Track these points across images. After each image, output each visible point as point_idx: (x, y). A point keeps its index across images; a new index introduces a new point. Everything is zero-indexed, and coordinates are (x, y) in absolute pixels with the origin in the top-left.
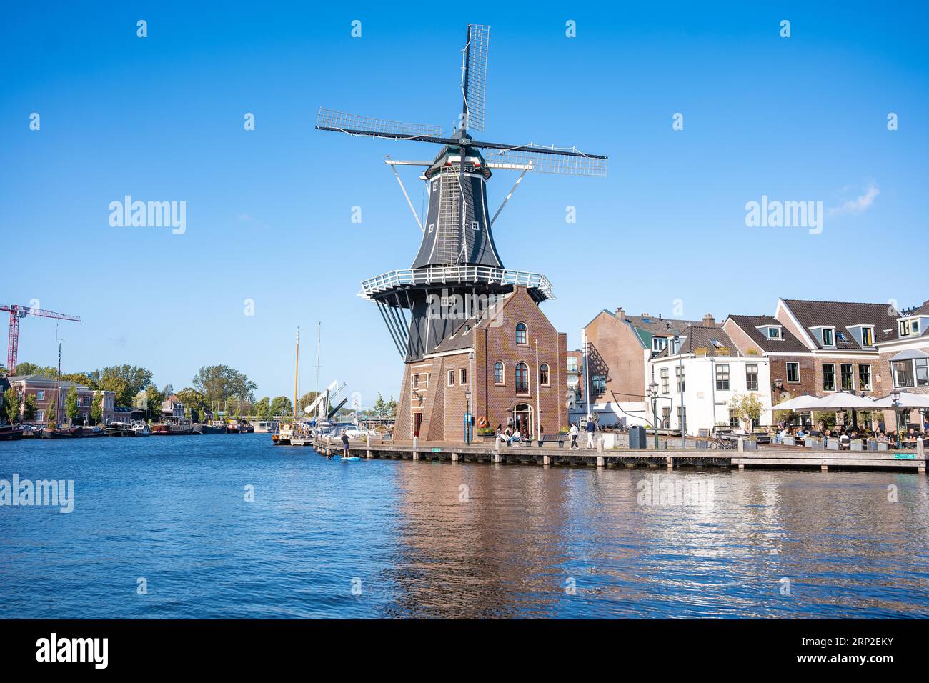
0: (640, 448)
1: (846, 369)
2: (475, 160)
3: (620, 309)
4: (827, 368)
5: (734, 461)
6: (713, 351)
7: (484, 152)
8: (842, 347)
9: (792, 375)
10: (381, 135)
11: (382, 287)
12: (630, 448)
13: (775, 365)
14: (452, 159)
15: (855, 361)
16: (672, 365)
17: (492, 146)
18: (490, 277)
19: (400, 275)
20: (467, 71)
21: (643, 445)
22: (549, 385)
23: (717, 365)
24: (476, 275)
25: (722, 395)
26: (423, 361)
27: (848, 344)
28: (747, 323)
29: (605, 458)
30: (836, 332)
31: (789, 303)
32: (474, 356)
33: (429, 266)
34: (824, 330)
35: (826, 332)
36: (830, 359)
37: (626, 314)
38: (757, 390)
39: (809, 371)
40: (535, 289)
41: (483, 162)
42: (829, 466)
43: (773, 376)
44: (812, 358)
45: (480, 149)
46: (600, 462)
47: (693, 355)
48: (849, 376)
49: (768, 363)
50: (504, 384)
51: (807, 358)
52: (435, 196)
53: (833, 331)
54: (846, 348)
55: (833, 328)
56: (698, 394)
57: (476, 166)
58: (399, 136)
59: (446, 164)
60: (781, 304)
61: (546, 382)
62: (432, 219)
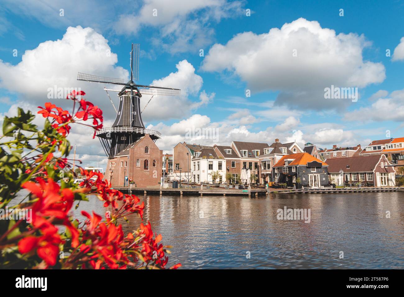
0: (176, 188)
1: (250, 164)
2: (136, 91)
3: (185, 142)
4: (245, 163)
5: (199, 192)
6: (208, 157)
7: (138, 88)
8: (250, 156)
9: (233, 165)
10: (102, 82)
11: (102, 132)
12: (173, 188)
13: (228, 162)
14: (127, 90)
15: (253, 161)
16: (196, 162)
17: (142, 86)
18: (137, 131)
19: (106, 129)
20: (132, 60)
21: (177, 187)
22: (156, 167)
23: (209, 162)
24: (132, 130)
25: (210, 171)
26: (114, 158)
27: (251, 155)
28: (221, 148)
29: (162, 191)
30: (248, 152)
31: (235, 142)
32: (129, 157)
33: (117, 126)
34: (244, 151)
35: (245, 152)
36: (246, 160)
37: (187, 144)
38: (222, 170)
39: (239, 164)
40: (153, 135)
41: (138, 92)
42: (226, 194)
43: (227, 165)
44: (240, 160)
45: (137, 87)
46: (161, 193)
47: (202, 158)
48: (251, 166)
49: (226, 161)
50: (140, 166)
51: (238, 160)
52: (121, 102)
53: (247, 152)
54: (251, 157)
55: (247, 151)
56: (203, 171)
57: (136, 93)
58: (108, 83)
59: (125, 92)
60: (233, 142)
61: (155, 166)
62: (120, 110)
